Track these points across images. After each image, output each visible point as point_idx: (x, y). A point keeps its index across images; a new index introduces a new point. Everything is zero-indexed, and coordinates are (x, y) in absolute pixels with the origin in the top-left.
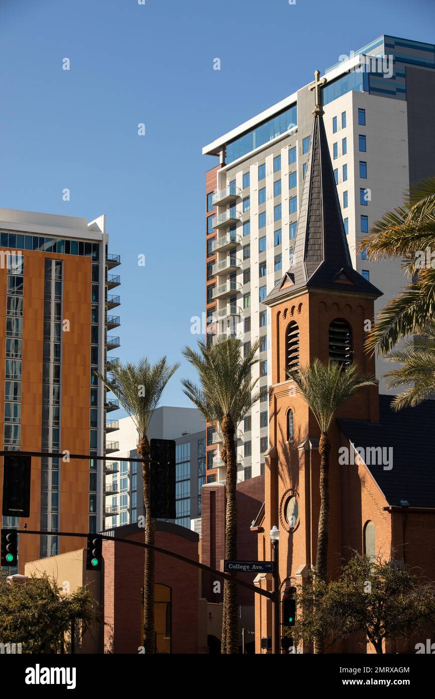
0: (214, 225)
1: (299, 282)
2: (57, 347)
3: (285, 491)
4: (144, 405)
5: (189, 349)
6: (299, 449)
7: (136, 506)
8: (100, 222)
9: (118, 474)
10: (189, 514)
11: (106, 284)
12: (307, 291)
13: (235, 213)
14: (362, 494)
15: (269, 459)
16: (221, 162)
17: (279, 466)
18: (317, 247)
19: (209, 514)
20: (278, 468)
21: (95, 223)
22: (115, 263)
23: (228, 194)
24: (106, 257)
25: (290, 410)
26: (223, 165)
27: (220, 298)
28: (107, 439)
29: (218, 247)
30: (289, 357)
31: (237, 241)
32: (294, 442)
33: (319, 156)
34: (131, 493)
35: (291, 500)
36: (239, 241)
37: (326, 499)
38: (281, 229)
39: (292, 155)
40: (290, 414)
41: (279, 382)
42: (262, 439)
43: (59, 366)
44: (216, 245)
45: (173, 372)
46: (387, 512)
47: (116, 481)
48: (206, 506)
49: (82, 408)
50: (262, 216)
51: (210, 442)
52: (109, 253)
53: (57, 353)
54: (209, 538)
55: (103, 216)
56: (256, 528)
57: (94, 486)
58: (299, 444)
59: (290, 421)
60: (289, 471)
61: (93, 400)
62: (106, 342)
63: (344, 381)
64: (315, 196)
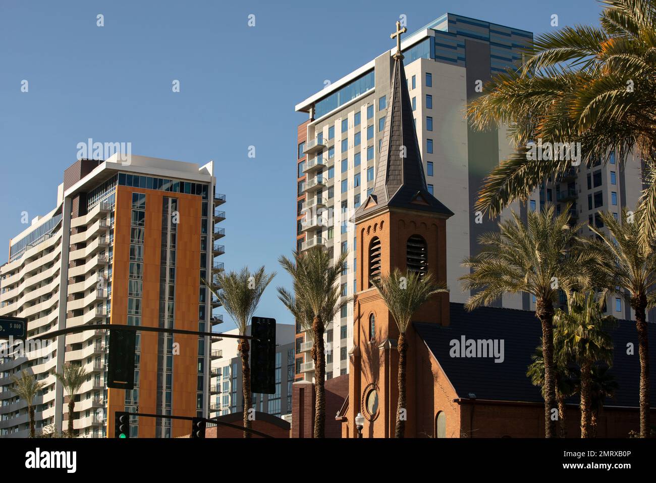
0: (304, 170)
1: (382, 202)
2: (172, 270)
3: (367, 385)
4: (245, 308)
5: (284, 257)
6: (380, 348)
7: (235, 405)
8: (209, 167)
9: (222, 377)
10: (280, 411)
11: (213, 218)
12: (388, 210)
13: (322, 160)
14: (435, 388)
15: (353, 357)
16: (311, 117)
17: (362, 363)
18: (397, 172)
19: (299, 407)
20: (361, 365)
21: (205, 168)
22: (221, 201)
23: (316, 144)
24: (214, 197)
25: (372, 314)
26: (313, 120)
27: (308, 230)
28: (212, 348)
29: (307, 188)
30: (372, 268)
31: (323, 183)
32: (375, 342)
33: (400, 94)
34: (232, 393)
35: (372, 393)
36: (325, 183)
37: (404, 392)
38: (360, 173)
39: (370, 112)
40: (372, 317)
41: (362, 290)
42: (341, 349)
43: (173, 286)
44: (306, 187)
45: (270, 279)
46: (456, 403)
47: (220, 384)
48: (296, 401)
49: (192, 322)
50: (344, 162)
51: (298, 351)
52: (216, 192)
53: (172, 276)
54: (298, 428)
55: (212, 162)
56: (341, 418)
57: (201, 386)
58: (380, 344)
59: (372, 324)
60: (371, 368)
61: (201, 315)
62: (212, 267)
63: (420, 288)
64: (395, 128)
